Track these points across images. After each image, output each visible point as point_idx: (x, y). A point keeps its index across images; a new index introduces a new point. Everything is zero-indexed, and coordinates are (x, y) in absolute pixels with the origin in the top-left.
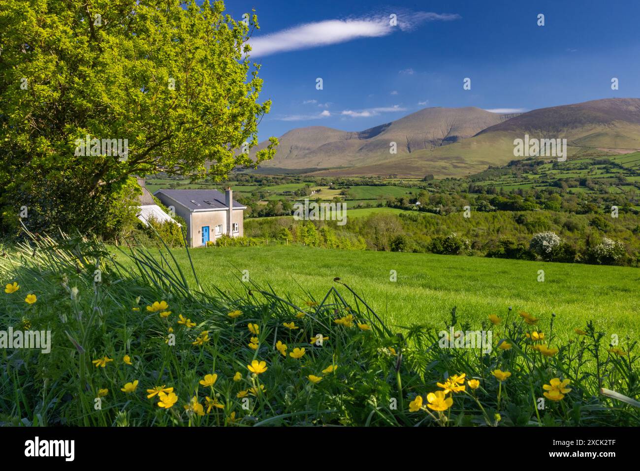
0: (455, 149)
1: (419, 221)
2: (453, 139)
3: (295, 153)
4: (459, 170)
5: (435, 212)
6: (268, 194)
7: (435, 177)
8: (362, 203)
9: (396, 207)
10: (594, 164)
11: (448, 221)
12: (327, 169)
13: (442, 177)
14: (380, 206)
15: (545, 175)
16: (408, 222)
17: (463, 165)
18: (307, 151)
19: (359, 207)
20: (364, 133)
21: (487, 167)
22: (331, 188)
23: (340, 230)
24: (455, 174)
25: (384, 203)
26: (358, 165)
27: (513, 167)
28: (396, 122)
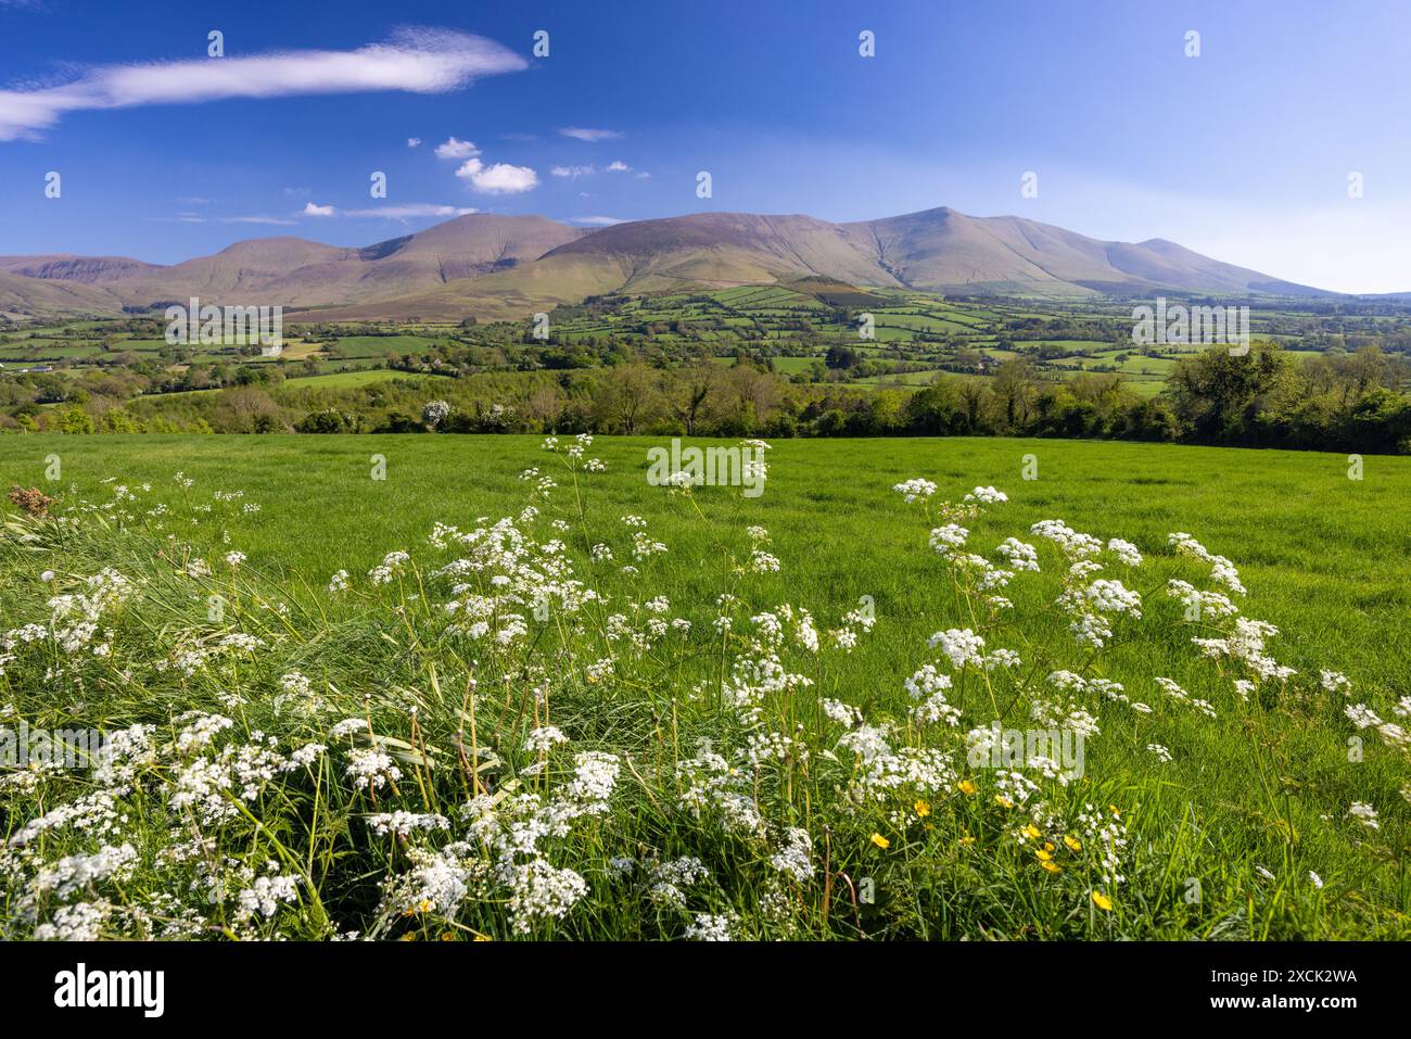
0: (510, 278)
1: (422, 388)
2: (510, 263)
3: (249, 281)
4: (516, 309)
5: (451, 375)
6: (192, 354)
7: (479, 321)
8: (348, 365)
9: (400, 369)
10: (691, 301)
11: (465, 387)
12: (307, 309)
13: (491, 320)
14: (377, 367)
15: (629, 317)
16: (406, 391)
17: (522, 302)
18: (269, 279)
19: (344, 370)
20: (369, 250)
21: (555, 305)
22: (306, 341)
23: (296, 408)
24: (507, 317)
25: (384, 363)
26: (362, 302)
27: (590, 305)
28: (420, 235)
